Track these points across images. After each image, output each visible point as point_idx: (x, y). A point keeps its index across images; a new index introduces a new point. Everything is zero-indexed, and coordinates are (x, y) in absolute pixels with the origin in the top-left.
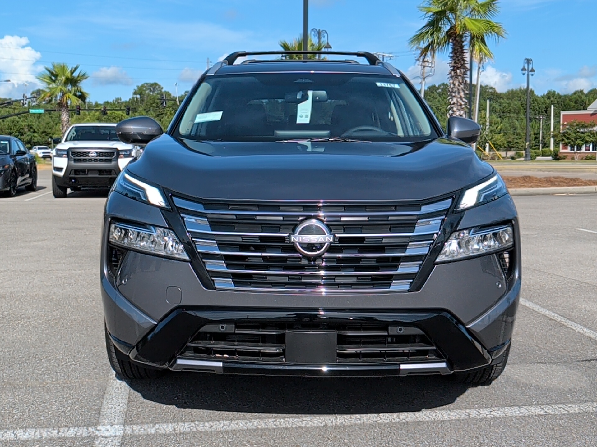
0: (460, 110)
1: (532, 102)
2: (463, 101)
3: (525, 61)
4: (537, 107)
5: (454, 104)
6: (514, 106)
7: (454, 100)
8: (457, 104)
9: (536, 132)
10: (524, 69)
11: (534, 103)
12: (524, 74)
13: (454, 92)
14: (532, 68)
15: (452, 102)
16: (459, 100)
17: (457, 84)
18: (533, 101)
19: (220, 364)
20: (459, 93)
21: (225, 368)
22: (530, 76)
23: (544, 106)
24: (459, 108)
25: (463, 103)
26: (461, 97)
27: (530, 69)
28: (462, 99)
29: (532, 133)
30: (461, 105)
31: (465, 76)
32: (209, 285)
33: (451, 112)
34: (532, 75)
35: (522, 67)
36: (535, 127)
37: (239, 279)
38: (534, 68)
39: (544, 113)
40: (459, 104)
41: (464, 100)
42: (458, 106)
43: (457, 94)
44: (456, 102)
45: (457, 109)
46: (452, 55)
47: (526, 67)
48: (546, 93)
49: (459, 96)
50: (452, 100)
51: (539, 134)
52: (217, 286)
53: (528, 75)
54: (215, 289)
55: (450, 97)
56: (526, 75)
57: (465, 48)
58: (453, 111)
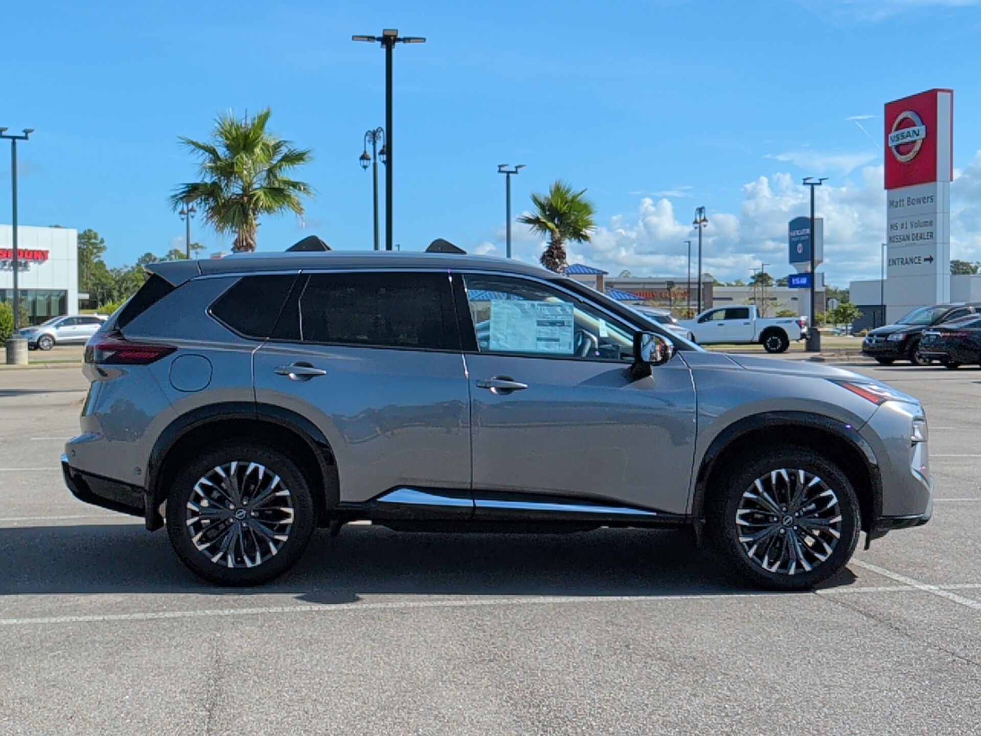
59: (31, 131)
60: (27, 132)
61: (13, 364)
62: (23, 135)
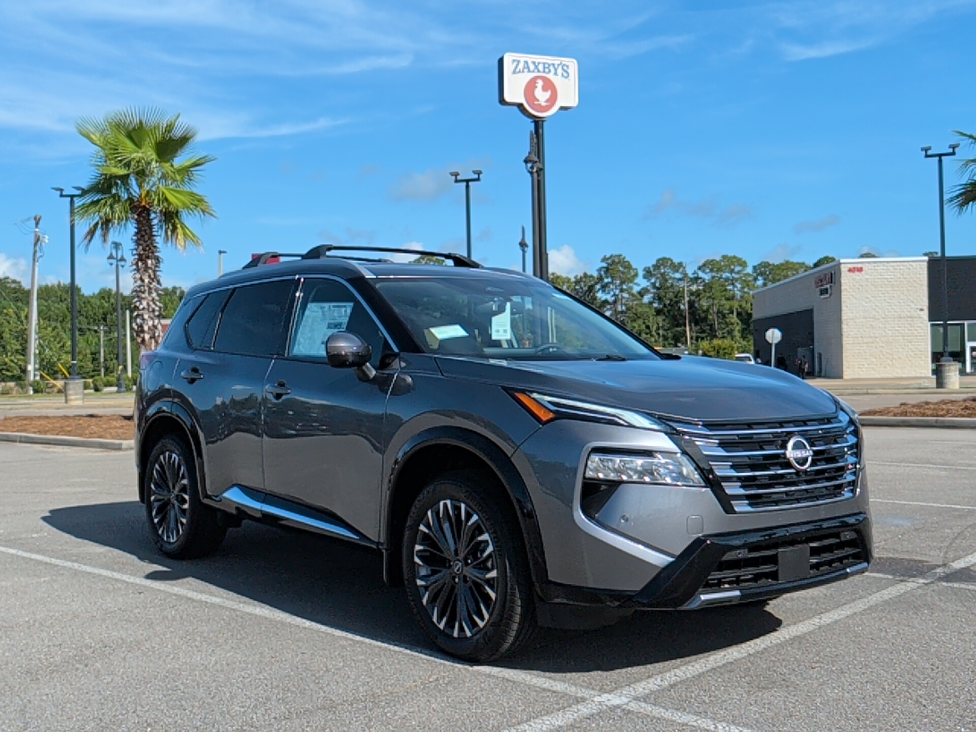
0: (152, 319)
1: (83, 305)
2: (156, 305)
3: (113, 245)
4: (91, 313)
5: (144, 308)
6: (56, 311)
7: (145, 303)
8: (148, 309)
9: (93, 349)
10: (111, 257)
11: (86, 307)
12: (111, 264)
13: (143, 293)
14: (122, 257)
15: (141, 307)
16: (151, 303)
17: (147, 281)
18: (84, 303)
19: (737, 593)
20: (150, 293)
21: (742, 597)
22: (120, 268)
23: (101, 311)
24: (152, 315)
25: (157, 308)
26: (153, 299)
27: (119, 257)
28: (154, 303)
29: (88, 351)
30: (154, 311)
31: (157, 269)
32: (729, 509)
33: (139, 321)
34: (123, 266)
35: (109, 254)
36: (92, 342)
37: (753, 500)
38: (125, 257)
39: (102, 321)
40: (151, 310)
41: (158, 303)
42: (149, 312)
43: (146, 294)
44: (146, 307)
45: (149, 317)
46: (135, 238)
47: (114, 254)
48: (97, 292)
49: (150, 298)
50: (141, 304)
51: (99, 353)
52: (736, 509)
53: (117, 266)
54: (735, 512)
55: (136, 299)
56: (114, 266)
57: (155, 228)
58: (143, 319)
59: (957, 146)
60: (954, 147)
61: (942, 388)
62: (951, 150)
